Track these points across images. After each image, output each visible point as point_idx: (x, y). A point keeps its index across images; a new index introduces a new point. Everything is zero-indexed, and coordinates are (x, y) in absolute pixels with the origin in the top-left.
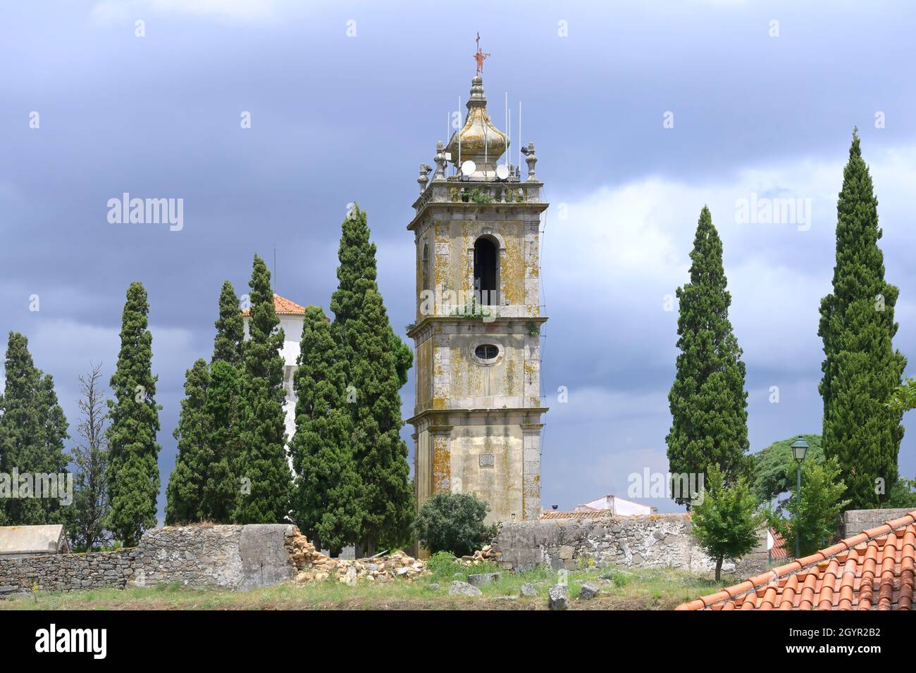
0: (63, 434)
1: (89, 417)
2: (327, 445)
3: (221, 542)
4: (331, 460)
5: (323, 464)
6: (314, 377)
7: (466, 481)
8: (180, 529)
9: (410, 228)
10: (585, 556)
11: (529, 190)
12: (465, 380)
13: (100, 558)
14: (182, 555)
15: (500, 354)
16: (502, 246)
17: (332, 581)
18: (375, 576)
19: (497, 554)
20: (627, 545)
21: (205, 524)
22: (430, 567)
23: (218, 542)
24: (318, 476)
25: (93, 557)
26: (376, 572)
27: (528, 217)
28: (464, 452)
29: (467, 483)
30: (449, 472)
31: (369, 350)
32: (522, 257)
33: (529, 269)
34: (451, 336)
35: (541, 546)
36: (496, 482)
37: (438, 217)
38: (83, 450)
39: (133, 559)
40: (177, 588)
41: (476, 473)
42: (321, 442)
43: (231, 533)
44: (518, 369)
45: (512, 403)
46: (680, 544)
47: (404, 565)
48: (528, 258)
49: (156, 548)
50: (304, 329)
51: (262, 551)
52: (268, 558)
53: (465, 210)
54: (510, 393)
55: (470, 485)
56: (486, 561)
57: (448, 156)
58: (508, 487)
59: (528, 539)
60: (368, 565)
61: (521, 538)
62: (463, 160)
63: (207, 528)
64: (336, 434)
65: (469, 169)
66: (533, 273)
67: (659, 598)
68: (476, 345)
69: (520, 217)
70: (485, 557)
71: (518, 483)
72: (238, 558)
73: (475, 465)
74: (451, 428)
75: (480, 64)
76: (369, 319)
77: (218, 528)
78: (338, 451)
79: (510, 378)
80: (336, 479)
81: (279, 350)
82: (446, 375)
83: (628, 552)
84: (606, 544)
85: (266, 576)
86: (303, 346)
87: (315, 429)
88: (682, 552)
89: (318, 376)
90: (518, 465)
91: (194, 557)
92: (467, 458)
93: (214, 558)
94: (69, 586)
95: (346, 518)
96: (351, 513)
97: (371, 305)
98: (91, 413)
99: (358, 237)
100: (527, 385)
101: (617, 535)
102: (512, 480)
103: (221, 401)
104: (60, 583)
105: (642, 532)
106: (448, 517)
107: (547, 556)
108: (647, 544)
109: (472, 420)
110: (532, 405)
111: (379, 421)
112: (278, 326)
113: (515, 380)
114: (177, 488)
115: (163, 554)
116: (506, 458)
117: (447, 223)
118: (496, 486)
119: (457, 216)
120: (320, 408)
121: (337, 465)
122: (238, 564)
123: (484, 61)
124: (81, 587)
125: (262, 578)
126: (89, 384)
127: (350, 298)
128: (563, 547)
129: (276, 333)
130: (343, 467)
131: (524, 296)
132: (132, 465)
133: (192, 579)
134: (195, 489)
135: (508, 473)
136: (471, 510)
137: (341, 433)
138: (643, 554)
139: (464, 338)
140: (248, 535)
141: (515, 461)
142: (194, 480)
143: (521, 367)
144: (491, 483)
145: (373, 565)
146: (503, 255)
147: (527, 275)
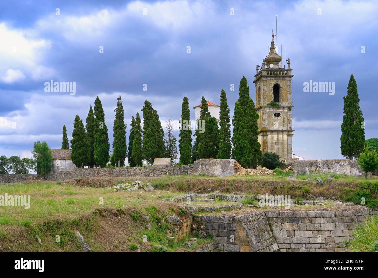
0: (163, 135)
1: (168, 131)
2: (242, 139)
3: (216, 163)
4: (244, 143)
5: (242, 144)
6: (238, 121)
7: (272, 149)
8: (205, 160)
9: (254, 82)
10: (319, 170)
11: (288, 71)
12: (271, 122)
13: (182, 167)
14: (205, 167)
15: (281, 115)
16: (281, 86)
17: (247, 174)
18: (259, 174)
19: (293, 169)
20: (331, 168)
21: (211, 159)
22: (274, 172)
23: (215, 164)
24: (240, 147)
25: (180, 166)
26: (259, 173)
27: (288, 79)
28: (271, 142)
29: (272, 150)
30: (267, 147)
31: (250, 114)
32: (287, 90)
33: (289, 93)
34: (267, 111)
35: (306, 167)
36: (280, 150)
37: (264, 79)
38: (167, 140)
39: (192, 167)
40: (204, 175)
41: (275, 147)
42: (241, 138)
43: (218, 161)
44: (286, 119)
45: (284, 129)
46: (347, 168)
47: (266, 171)
48: (288, 90)
49: (198, 165)
50: (235, 108)
51: (227, 166)
52: (229, 168)
53: (271, 77)
54: (284, 126)
55: (273, 150)
56: (290, 171)
57: (266, 63)
58: (283, 151)
59: (302, 165)
60: (256, 171)
61: (300, 165)
62: (270, 64)
63: (212, 160)
64: (245, 136)
65: (272, 66)
66: (290, 94)
67: (352, 182)
68: (274, 113)
69: (286, 79)
70: (289, 170)
71: (286, 150)
72: (220, 168)
73: (274, 145)
74: (268, 135)
75: (273, 38)
76: (250, 106)
77: (215, 160)
78: (245, 141)
79: (284, 122)
80: (245, 147)
81: (228, 114)
82: (266, 121)
83: (332, 169)
84: (325, 167)
85: (228, 173)
86: (235, 113)
87: (239, 134)
88: (348, 170)
89: (239, 121)
90: (286, 145)
91: (208, 167)
92: (272, 143)
93: (214, 168)
94: (174, 174)
95: (248, 158)
96: (249, 157)
97: (251, 102)
98: (169, 130)
99: (245, 84)
100: (288, 124)
101: (328, 165)
102: (284, 149)
103: (211, 127)
104: (172, 173)
105: (336, 164)
106: (269, 159)
107: (308, 170)
108: (337, 167)
109: (273, 133)
110: (290, 129)
111: (253, 133)
112: (228, 108)
113: (285, 123)
114: (200, 149)
115: (200, 166)
116: (283, 143)
117: (266, 81)
118: (280, 151)
119: (269, 79)
120: (240, 129)
121: (245, 144)
122: (220, 169)
123: (274, 37)
124: (177, 174)
125: (227, 173)
126: (169, 123)
127: (243, 100)
128: (312, 167)
129: (227, 109)
130: (247, 145)
131: (287, 100)
132: (186, 143)
133: (208, 173)
134: (205, 150)
135: (284, 147)
136: (275, 157)
137: (246, 136)
138: (336, 170)
139: (271, 111)
140: (223, 162)
141: (285, 144)
142: (205, 148)
143: (287, 119)
144: (279, 150)
145: (258, 171)
146: (282, 89)
147: (288, 94)
